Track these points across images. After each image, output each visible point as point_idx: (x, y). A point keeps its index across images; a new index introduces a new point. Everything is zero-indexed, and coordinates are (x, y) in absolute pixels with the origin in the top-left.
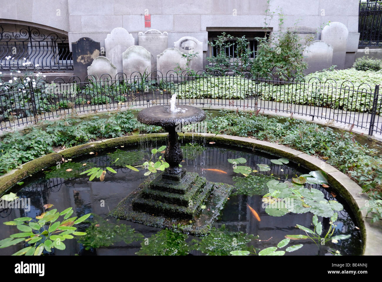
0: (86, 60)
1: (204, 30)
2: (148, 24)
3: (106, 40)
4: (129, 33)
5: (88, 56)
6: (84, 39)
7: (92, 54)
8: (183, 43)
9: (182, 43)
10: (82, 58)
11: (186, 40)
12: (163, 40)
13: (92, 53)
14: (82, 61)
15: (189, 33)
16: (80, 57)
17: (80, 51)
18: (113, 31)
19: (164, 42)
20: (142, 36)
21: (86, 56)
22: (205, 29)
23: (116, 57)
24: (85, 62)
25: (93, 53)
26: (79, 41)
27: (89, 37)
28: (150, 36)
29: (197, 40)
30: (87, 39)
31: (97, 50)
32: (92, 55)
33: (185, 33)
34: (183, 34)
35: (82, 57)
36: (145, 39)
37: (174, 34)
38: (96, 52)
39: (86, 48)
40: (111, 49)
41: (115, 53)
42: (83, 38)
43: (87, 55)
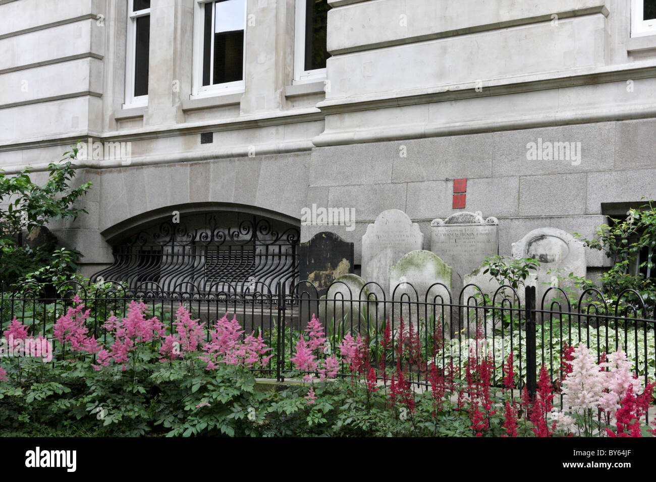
0: (323, 281)
1: (593, 212)
2: (459, 202)
3: (364, 237)
4: (413, 222)
5: (328, 272)
6: (323, 235)
7: (334, 269)
8: (534, 244)
9: (530, 244)
10: (317, 278)
11: (542, 237)
12: (485, 237)
13: (334, 266)
14: (316, 284)
15: (552, 221)
16: (312, 275)
17: (313, 262)
18: (379, 220)
19: (489, 241)
20: (439, 228)
21: (324, 272)
22: (598, 209)
23: (381, 278)
24: (320, 285)
25: (336, 267)
26: (313, 240)
27: (333, 232)
28: (456, 228)
29: (569, 237)
30: (329, 235)
31: (345, 261)
32: (334, 272)
33: (544, 221)
34: (539, 222)
35: (315, 275)
36: (444, 235)
37: (517, 222)
38: (344, 264)
39: (325, 256)
40: (372, 258)
41: (379, 267)
42: (321, 234)
43: (327, 270)
